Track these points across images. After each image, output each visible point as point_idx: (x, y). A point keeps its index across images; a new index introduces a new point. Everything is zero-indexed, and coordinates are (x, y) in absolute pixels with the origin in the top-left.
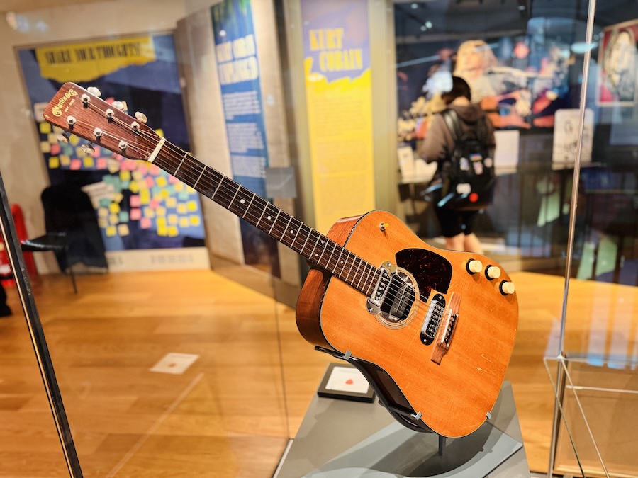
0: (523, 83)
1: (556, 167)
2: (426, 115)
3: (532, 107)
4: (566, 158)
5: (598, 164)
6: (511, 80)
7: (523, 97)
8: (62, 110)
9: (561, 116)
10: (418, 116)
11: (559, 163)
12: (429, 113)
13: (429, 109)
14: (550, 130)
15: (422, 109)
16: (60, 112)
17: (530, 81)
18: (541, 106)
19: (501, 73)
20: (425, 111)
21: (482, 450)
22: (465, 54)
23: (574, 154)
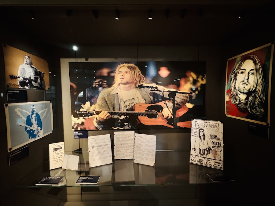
0: (166, 95)
7: (167, 106)
10: (87, 115)
15: (89, 109)
18: (181, 113)
19: (149, 87)
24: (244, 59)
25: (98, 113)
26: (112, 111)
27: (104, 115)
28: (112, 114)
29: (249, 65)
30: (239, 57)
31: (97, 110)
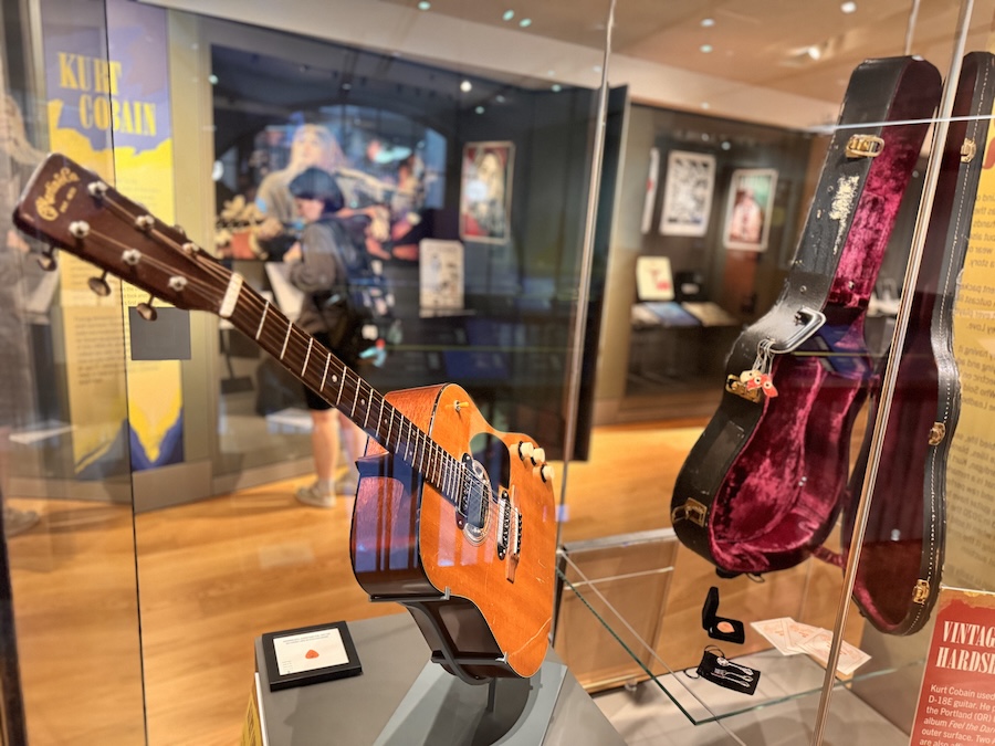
0: (379, 196)
1: (426, 313)
2: (246, 224)
3: (391, 231)
4: (436, 302)
5: (471, 312)
6: (364, 189)
7: (380, 216)
8: (57, 206)
9: (428, 247)
10: (236, 224)
11: (429, 308)
12: (252, 221)
13: (251, 215)
14: (414, 265)
15: (240, 213)
16: (53, 211)
17: (389, 195)
18: (402, 230)
19: (351, 178)
20: (245, 216)
21: (532, 688)
22: (302, 142)
23: (445, 297)
24: (489, 151)
25: (259, 222)
26: (285, 219)
27: (271, 228)
28: (287, 225)
29: (491, 163)
30: (482, 146)
31: (258, 216)
